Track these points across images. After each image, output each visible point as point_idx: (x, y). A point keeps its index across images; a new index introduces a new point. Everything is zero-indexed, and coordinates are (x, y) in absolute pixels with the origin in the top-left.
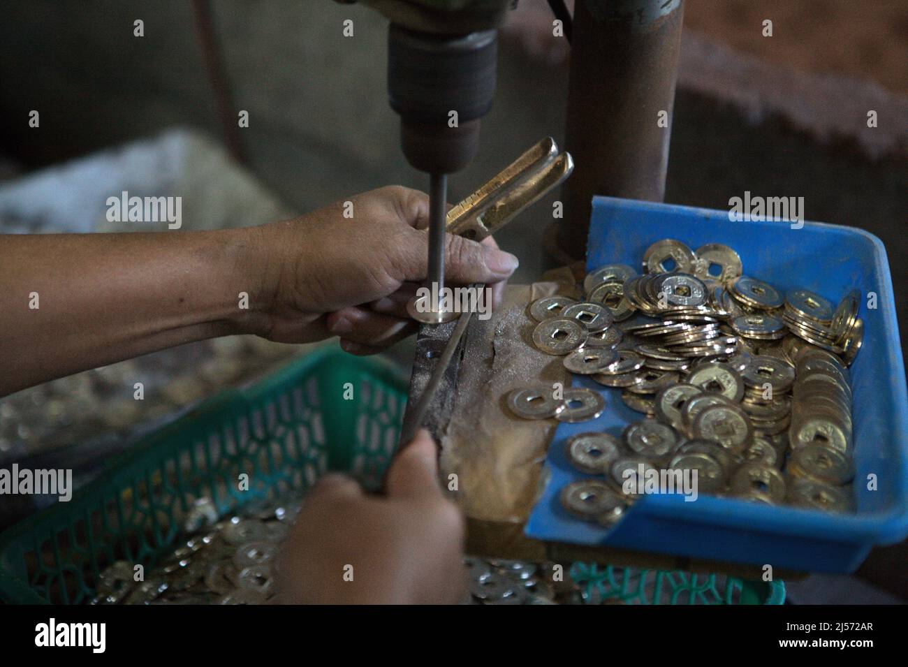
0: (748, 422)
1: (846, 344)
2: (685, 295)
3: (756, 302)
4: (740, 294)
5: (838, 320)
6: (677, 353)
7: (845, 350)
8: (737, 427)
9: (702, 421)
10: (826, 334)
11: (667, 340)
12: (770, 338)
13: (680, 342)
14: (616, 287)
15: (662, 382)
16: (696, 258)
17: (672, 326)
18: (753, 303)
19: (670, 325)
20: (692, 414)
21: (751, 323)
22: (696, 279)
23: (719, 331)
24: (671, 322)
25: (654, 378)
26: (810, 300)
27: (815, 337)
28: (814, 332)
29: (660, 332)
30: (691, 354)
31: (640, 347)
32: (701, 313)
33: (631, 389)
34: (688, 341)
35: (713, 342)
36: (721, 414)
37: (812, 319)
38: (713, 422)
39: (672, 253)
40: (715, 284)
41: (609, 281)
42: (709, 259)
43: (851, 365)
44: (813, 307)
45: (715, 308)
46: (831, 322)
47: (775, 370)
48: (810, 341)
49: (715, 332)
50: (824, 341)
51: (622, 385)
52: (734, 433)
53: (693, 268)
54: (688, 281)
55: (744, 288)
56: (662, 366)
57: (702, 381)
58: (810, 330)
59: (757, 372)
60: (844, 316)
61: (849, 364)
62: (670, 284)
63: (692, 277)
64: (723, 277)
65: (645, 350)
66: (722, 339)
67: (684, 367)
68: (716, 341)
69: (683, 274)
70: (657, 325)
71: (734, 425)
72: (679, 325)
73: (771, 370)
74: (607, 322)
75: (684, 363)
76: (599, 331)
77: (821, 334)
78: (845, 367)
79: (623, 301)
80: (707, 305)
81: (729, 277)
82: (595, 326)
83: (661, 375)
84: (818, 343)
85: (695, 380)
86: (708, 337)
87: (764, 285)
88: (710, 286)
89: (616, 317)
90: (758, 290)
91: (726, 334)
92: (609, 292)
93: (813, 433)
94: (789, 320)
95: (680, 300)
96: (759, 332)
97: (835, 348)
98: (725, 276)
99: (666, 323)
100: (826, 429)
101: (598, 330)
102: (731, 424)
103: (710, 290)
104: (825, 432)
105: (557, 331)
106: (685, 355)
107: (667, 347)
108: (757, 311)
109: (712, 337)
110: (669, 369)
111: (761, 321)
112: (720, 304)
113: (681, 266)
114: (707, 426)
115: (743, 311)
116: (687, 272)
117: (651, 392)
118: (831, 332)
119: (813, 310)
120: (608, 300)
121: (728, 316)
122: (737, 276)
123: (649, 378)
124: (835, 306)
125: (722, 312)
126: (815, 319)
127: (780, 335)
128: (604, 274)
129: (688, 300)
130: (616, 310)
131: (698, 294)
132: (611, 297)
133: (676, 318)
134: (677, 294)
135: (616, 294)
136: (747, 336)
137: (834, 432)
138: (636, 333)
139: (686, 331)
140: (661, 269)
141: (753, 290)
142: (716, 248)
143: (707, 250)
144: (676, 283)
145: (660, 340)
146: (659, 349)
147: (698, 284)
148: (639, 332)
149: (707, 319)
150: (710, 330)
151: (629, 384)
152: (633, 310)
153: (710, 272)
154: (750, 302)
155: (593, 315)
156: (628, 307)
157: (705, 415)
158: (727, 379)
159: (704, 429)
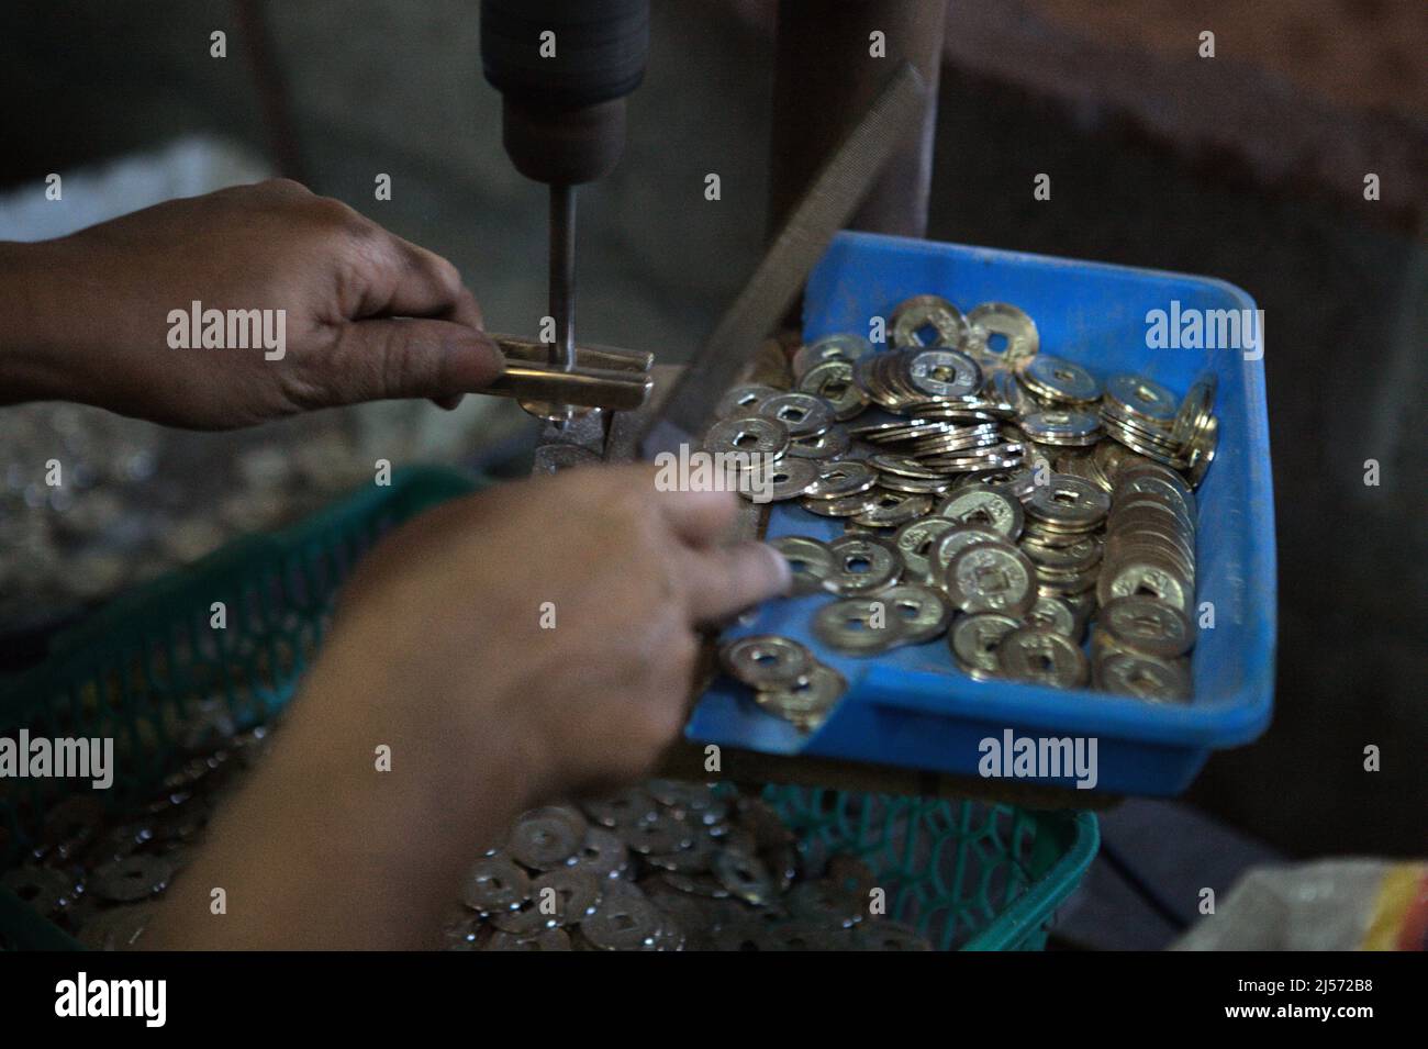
0: (1031, 571)
1: (1194, 456)
2: (947, 380)
3: (1059, 393)
4: (1035, 380)
5: (1183, 420)
6: (933, 467)
7: (1191, 465)
8: (1012, 578)
9: (961, 569)
10: (1163, 440)
11: (919, 447)
12: (1078, 444)
13: (939, 451)
14: (839, 368)
15: (907, 509)
16: (968, 324)
17: (924, 427)
18: (1053, 394)
19: (920, 425)
20: (945, 559)
21: (1049, 422)
22: (967, 358)
23: (998, 435)
24: (922, 421)
25: (895, 503)
26: (1143, 390)
27: (1146, 444)
28: (1144, 436)
29: (906, 436)
30: (953, 469)
31: (877, 458)
32: (971, 407)
33: (858, 519)
34: (950, 449)
35: (988, 450)
36: (989, 556)
37: (1143, 418)
38: (977, 568)
39: (930, 317)
40: (998, 365)
41: (831, 359)
42: (988, 327)
43: (1198, 488)
44: (1145, 399)
45: (995, 400)
46: (1173, 423)
47: (1081, 495)
48: (1137, 449)
49: (992, 436)
50: (1160, 451)
51: (845, 514)
52: (1008, 586)
53: (963, 341)
54: (955, 360)
55: (1042, 371)
56: (908, 486)
57: (962, 512)
58: (1138, 433)
59: (1053, 497)
60: (1192, 414)
61: (1195, 485)
62: (926, 363)
63: (962, 355)
64: (1009, 355)
65: (885, 462)
66: (1002, 446)
67: (941, 489)
68: (993, 449)
69: (948, 350)
70: (901, 424)
71: (1008, 574)
72: (935, 425)
73: (1075, 495)
74: (826, 420)
75: (942, 482)
76: (813, 435)
77: (1156, 440)
78: (1189, 491)
79: (851, 391)
80: (980, 397)
81: (1017, 356)
82: (807, 427)
83: (906, 498)
84: (1149, 453)
85: (952, 510)
86: (981, 443)
87: (1073, 367)
88: (986, 369)
89: (840, 414)
90: (1064, 376)
91: (1009, 439)
92: (830, 376)
93: (1135, 584)
94: (1110, 418)
95: (936, 386)
96: (1061, 435)
97: (1174, 461)
98: (1013, 353)
99: (914, 423)
100: (1155, 579)
101: (811, 432)
102: (1004, 574)
103: (988, 374)
104: (1154, 584)
105: (741, 435)
106: (942, 470)
107: (918, 459)
108: (1058, 405)
109: (988, 442)
110: (918, 490)
111: (1065, 419)
112: (1003, 396)
113: (946, 336)
114: (968, 576)
115: (1038, 405)
116: (954, 346)
117: (887, 525)
118: (1171, 437)
119: (1147, 405)
120: (829, 388)
121: (1014, 413)
122: (1032, 353)
123: (886, 504)
124: (1180, 398)
125: (1004, 407)
126: (1150, 418)
127: (1093, 439)
128: (824, 348)
129: (948, 388)
130: (839, 403)
131: (965, 381)
132: (832, 384)
133: (933, 413)
134: (934, 378)
135: (840, 379)
136: (1043, 441)
137: (1168, 584)
138: (870, 437)
139: (946, 434)
140: (915, 340)
141: (1056, 374)
142: (999, 310)
143: (985, 312)
144: (935, 362)
145: (906, 448)
146: (906, 462)
147: (969, 366)
148: (877, 436)
149: (980, 415)
150: (984, 432)
151: (853, 512)
152: (865, 403)
153: (991, 347)
154: (1049, 392)
155: (803, 410)
156: (859, 398)
157: (964, 559)
158: (999, 506)
159: (963, 580)
